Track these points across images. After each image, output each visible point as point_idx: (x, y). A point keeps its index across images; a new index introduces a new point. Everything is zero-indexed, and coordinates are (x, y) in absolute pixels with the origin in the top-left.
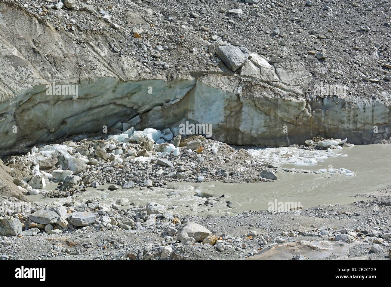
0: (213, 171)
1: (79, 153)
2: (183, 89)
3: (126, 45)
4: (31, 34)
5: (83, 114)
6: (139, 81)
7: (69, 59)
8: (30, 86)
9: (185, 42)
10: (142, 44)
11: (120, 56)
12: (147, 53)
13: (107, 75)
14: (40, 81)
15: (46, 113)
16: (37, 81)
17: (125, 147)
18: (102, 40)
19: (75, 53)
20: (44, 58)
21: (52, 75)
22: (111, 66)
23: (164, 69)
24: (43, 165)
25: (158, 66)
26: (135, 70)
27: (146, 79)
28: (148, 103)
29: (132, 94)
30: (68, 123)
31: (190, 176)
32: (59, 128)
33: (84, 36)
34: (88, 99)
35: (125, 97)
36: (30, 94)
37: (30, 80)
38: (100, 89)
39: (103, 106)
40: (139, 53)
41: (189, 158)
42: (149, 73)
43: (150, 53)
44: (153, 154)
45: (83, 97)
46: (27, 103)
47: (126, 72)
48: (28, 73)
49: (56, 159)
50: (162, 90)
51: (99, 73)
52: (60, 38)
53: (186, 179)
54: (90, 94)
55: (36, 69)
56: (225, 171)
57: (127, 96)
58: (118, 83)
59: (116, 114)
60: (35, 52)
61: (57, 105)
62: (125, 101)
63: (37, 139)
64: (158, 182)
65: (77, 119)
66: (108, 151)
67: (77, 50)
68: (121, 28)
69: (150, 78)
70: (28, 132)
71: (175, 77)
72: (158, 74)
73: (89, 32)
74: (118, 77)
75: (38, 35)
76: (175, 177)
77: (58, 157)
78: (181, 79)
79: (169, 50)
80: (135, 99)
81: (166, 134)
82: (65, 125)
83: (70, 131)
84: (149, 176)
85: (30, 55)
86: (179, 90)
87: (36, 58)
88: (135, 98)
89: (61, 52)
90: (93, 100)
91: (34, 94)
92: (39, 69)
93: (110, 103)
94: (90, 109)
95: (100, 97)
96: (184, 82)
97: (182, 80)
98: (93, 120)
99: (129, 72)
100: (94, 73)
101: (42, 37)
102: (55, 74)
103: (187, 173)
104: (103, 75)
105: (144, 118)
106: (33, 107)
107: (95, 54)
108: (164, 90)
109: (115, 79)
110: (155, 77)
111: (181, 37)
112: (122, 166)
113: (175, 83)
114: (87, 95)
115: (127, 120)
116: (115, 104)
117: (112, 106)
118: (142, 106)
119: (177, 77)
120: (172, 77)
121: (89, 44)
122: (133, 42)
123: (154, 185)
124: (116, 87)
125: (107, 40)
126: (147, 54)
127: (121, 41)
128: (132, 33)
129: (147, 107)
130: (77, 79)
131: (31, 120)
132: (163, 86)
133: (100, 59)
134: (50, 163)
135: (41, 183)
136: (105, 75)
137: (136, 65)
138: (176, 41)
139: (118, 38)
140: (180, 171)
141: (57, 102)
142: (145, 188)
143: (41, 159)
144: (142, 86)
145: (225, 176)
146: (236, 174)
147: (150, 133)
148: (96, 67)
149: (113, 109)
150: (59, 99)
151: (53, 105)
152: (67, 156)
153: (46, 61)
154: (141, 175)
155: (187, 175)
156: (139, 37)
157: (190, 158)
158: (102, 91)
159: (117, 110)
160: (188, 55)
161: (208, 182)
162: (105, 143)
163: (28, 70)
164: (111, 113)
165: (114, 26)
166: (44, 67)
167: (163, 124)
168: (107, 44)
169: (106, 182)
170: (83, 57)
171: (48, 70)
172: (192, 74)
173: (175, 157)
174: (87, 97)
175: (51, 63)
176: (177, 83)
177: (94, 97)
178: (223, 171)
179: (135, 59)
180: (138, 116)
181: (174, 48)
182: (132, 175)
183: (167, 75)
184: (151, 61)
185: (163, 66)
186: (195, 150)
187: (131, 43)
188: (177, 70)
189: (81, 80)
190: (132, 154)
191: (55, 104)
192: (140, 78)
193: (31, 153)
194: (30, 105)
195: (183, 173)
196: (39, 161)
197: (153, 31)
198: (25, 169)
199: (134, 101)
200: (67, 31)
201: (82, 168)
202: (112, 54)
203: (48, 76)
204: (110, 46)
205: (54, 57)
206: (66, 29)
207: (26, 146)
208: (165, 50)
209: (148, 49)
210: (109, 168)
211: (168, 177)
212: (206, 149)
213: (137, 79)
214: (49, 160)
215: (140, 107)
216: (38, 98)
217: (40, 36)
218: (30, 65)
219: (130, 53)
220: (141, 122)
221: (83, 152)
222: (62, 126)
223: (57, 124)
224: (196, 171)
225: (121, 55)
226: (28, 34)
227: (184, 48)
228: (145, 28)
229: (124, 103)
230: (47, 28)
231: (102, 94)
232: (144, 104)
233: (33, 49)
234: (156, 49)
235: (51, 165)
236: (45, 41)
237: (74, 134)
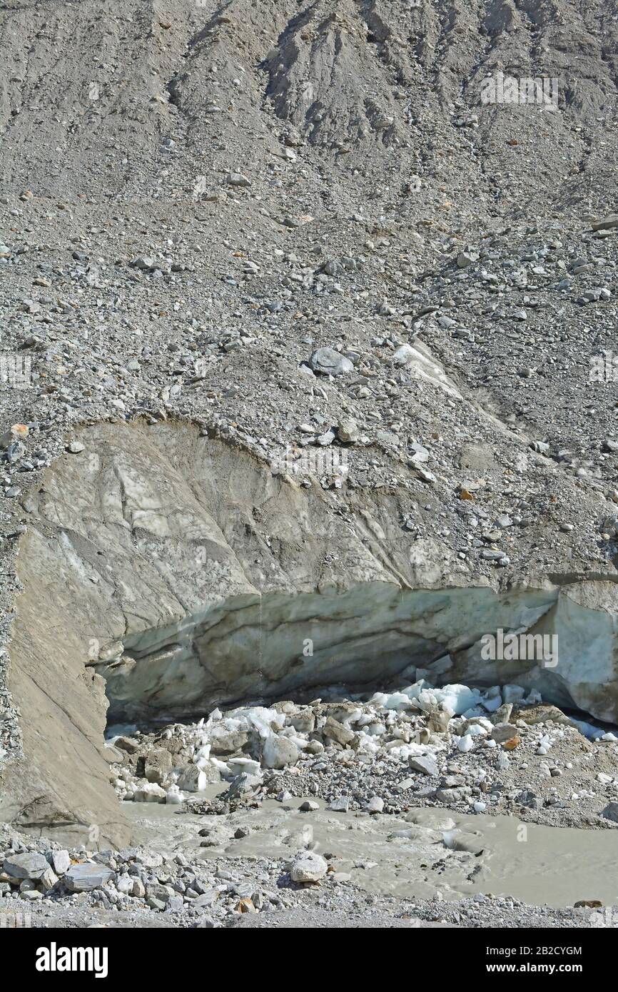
0: (514, 794)
1: (292, 727)
2: (534, 606)
3: (437, 516)
4: (253, 495)
5: (335, 649)
6: (439, 589)
7: (311, 546)
8: (219, 597)
9: (557, 508)
10: (470, 512)
11: (416, 539)
12: (474, 532)
13: (376, 577)
14: (240, 588)
15: (255, 646)
16: (235, 588)
17: (391, 721)
18: (389, 505)
19: (326, 532)
20: (262, 542)
21: (267, 576)
22: (392, 559)
23: (498, 566)
24: (218, 745)
25: (488, 559)
26: (438, 568)
27: (455, 587)
28: (467, 631)
29: (433, 613)
30: (305, 664)
31: (464, 799)
32: (287, 672)
33: (355, 498)
34: (341, 621)
35: (418, 619)
36: (222, 612)
37: (223, 585)
38: (363, 604)
39: (373, 634)
40: (458, 531)
41: (483, 759)
42: (465, 574)
43: (481, 532)
44: (445, 739)
45: (332, 617)
46: (220, 627)
47: (419, 571)
48: (223, 572)
49: (245, 736)
50: (492, 609)
51: (360, 572)
52: (306, 504)
53: (452, 804)
54: (345, 612)
55: (242, 566)
56: (535, 796)
57: (424, 618)
58: (400, 591)
59: (403, 649)
60: (249, 532)
61: (277, 631)
62: (419, 627)
63: (242, 690)
64: (395, 805)
65: (323, 657)
66: (356, 726)
67: (331, 528)
68: (439, 479)
69: (464, 585)
70: (224, 677)
71: (514, 585)
72: (482, 577)
73: (367, 491)
74: (401, 581)
75: (266, 499)
76: (433, 797)
77: (249, 733)
78: (528, 587)
79: (522, 525)
80: (438, 624)
81: (490, 698)
82: (299, 667)
83: (312, 679)
84: (383, 789)
85: (238, 538)
86: (526, 609)
87: (247, 544)
88: (439, 621)
89: (299, 531)
90: (352, 622)
91: (231, 611)
92: (246, 564)
93: (389, 630)
94: (348, 639)
95: (364, 618)
96: (534, 595)
97: (529, 590)
98: (357, 660)
99: (425, 571)
100: (351, 573)
101: (272, 503)
102: (274, 575)
103: (459, 792)
104: (366, 579)
105: (459, 659)
106: (230, 633)
107: (367, 534)
108: (496, 608)
109: (391, 585)
110: (474, 583)
111: (551, 497)
112: (351, 763)
113: (516, 596)
114: (338, 614)
115: (427, 662)
116: (398, 631)
117: (393, 636)
118: (455, 637)
119: (519, 585)
120: (509, 584)
121: (360, 514)
122: (453, 509)
123: (386, 811)
124: (395, 601)
125: (399, 507)
126: (474, 535)
127: (429, 507)
128: (458, 490)
129: (464, 640)
130: (315, 586)
131: (228, 658)
132: (491, 600)
133: (375, 545)
134: (230, 743)
135: (196, 781)
136: (371, 578)
137: (443, 556)
138: (541, 506)
139: (424, 501)
140: (444, 785)
141: (278, 625)
142: (366, 813)
143: (218, 735)
144: (451, 599)
145: (532, 807)
146: (557, 804)
147: (452, 696)
148: (359, 562)
149: (396, 641)
150: (283, 619)
151: (271, 630)
152: (266, 733)
153: (266, 548)
154: (371, 786)
155: (457, 795)
156: (470, 498)
157: (486, 758)
158: (368, 606)
159: (404, 642)
160: (555, 537)
161: (493, 815)
162: (350, 711)
163: (225, 567)
164: (393, 648)
165: (424, 476)
166: (256, 562)
167: (494, 676)
168: (397, 514)
169: (307, 792)
170: (340, 541)
171: (264, 566)
172: (554, 579)
173: (462, 752)
174: (338, 617)
175: (273, 553)
176: (520, 595)
177: (353, 618)
178: (531, 795)
179: (446, 544)
180: (448, 656)
181: (533, 522)
182: (355, 784)
183: (502, 579)
184: (477, 547)
185: (498, 559)
186: (503, 743)
187: (450, 510)
188: (522, 569)
189: (321, 587)
190: (399, 736)
191: (275, 628)
192: (442, 584)
193: (205, 722)
194: (226, 630)
195: (450, 791)
196: (214, 737)
197: (504, 483)
198: (182, 751)
199: (437, 627)
200: (324, 489)
201: (288, 759)
202: (402, 533)
203: (259, 578)
204: (402, 517)
205: (281, 542)
206: (325, 486)
207: (221, 702)
208: (514, 525)
209: (480, 524)
210: (325, 766)
211: (419, 797)
212: (530, 741)
213: (437, 587)
214: (231, 737)
215: (450, 638)
216: (240, 618)
217: (269, 500)
218: (233, 557)
219: (439, 533)
220: (454, 667)
221: (301, 726)
222: (295, 669)
223: (281, 666)
224: (479, 789)
225: (418, 537)
226: (248, 496)
227: (552, 522)
228: (490, 478)
229: (417, 630)
230: (284, 485)
231: (368, 613)
232: (458, 633)
233: (248, 527)
234: (497, 523)
235: (231, 747)
236: (276, 509)
237: (320, 684)
